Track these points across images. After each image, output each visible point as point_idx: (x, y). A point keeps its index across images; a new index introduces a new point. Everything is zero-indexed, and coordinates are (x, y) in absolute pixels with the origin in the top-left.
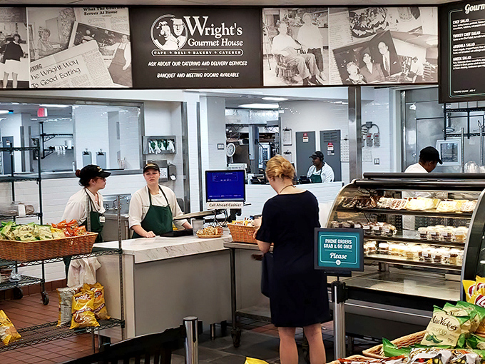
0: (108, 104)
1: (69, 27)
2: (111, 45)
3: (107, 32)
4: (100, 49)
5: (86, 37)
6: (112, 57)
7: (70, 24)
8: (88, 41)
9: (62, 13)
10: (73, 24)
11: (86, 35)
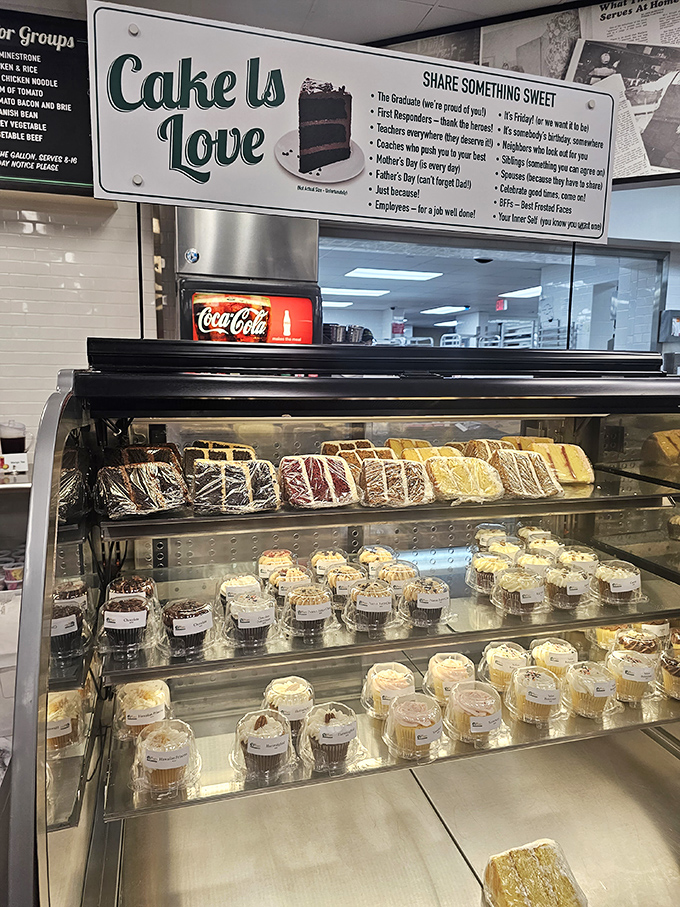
0: (591, 251)
1: (565, 54)
2: (656, 78)
3: (648, 51)
4: (628, 92)
5: (599, 71)
6: (654, 107)
7: (567, 48)
8: (602, 78)
9: (552, 26)
10: (572, 46)
11: (601, 65)
